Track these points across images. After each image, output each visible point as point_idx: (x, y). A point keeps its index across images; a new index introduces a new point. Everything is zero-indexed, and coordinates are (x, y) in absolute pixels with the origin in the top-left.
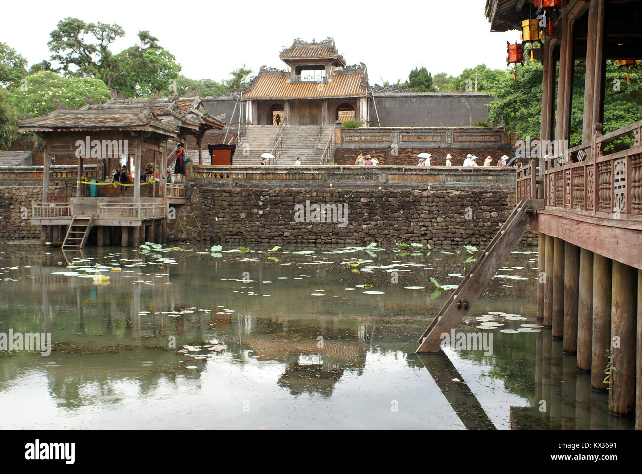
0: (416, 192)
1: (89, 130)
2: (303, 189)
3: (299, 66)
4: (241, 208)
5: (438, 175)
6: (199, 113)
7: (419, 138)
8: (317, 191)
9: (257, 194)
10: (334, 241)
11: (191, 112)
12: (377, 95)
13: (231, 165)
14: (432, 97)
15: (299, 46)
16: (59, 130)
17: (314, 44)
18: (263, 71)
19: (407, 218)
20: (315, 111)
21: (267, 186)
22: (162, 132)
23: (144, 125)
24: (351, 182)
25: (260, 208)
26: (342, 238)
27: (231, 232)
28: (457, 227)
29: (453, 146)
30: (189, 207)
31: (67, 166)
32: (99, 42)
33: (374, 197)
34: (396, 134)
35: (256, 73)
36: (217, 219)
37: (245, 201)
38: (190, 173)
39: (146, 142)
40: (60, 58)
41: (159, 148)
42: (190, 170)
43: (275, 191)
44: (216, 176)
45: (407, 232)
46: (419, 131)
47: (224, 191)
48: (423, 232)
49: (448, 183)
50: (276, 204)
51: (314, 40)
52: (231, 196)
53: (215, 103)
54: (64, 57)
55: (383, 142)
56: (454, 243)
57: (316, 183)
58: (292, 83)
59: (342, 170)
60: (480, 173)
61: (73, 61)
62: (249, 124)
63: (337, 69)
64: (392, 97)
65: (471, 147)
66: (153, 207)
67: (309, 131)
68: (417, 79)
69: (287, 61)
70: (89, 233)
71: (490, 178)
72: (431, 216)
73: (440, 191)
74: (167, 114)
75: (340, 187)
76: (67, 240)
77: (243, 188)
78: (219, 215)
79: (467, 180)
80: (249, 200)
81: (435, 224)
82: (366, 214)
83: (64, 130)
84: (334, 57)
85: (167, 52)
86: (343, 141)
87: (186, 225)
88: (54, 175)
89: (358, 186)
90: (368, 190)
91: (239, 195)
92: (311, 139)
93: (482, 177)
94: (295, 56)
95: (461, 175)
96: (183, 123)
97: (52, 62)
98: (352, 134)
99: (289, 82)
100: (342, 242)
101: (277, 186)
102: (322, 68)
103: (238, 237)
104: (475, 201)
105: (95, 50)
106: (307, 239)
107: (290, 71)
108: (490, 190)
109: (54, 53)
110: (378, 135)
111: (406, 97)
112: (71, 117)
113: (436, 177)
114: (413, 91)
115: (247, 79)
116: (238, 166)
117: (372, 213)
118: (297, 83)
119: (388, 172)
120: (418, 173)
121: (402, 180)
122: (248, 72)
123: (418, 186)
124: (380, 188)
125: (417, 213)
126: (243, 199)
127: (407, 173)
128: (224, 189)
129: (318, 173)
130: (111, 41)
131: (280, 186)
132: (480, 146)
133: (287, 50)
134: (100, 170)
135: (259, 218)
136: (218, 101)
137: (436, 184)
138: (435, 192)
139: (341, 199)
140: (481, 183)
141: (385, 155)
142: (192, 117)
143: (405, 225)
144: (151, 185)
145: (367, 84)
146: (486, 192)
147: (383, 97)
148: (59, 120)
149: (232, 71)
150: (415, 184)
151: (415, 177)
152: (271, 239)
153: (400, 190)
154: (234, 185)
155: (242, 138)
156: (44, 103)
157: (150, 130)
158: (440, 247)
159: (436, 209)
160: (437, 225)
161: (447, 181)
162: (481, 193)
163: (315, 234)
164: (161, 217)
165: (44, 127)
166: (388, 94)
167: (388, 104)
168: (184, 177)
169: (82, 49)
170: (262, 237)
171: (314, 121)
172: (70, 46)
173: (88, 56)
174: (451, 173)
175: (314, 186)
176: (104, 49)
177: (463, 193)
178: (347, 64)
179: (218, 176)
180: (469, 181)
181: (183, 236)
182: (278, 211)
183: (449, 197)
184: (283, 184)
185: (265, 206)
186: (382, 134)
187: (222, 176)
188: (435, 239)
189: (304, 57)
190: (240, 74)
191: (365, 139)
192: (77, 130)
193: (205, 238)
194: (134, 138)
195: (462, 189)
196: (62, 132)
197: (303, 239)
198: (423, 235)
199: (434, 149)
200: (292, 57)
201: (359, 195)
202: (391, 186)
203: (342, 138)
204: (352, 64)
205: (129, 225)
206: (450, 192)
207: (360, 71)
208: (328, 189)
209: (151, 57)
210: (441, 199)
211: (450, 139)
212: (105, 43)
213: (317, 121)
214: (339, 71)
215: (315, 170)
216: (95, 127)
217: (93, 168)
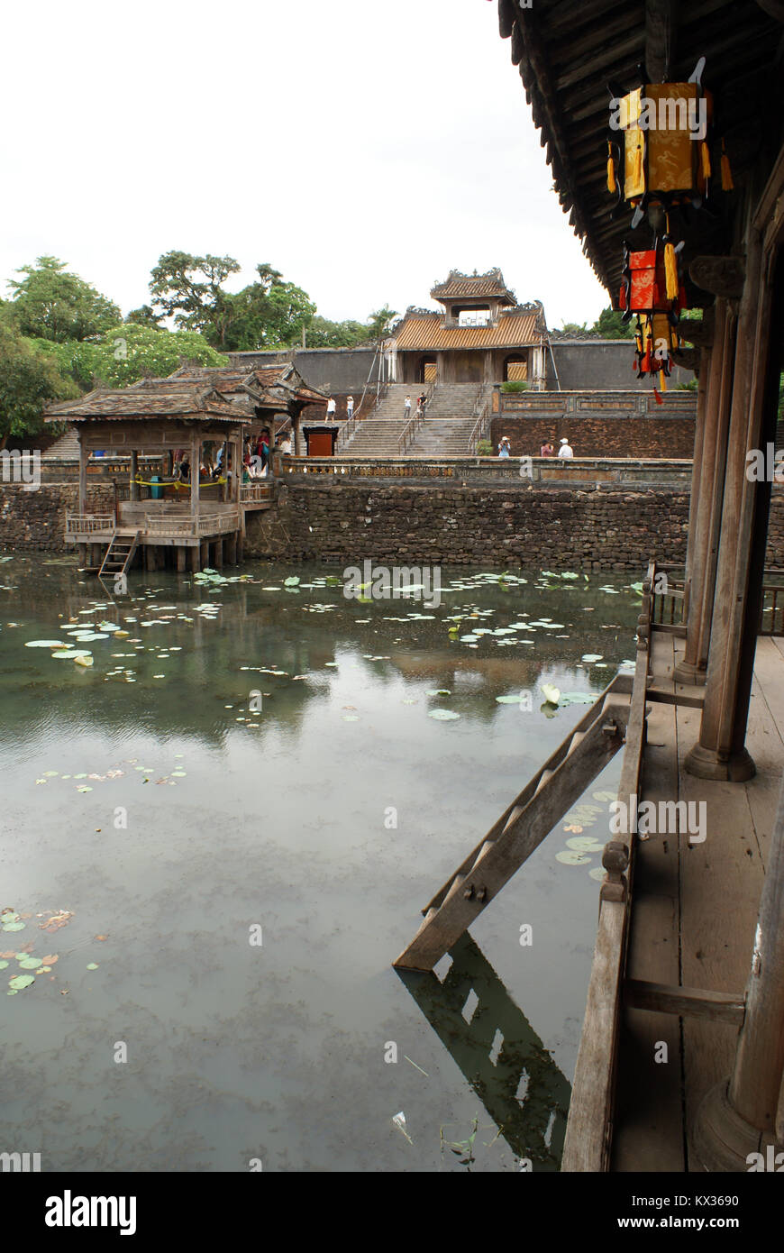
0: (579, 493)
1: (130, 418)
2: (425, 489)
3: (456, 306)
4: (342, 514)
5: (610, 470)
6: (289, 386)
7: (602, 406)
8: (444, 492)
9: (363, 496)
10: (465, 560)
11: (278, 386)
12: (557, 343)
13: (333, 455)
14: (627, 345)
15: (457, 280)
16: (93, 419)
17: (475, 277)
18: (411, 313)
19: (565, 530)
20: (475, 364)
21: (378, 484)
22: (227, 419)
23: (199, 412)
24: (492, 477)
25: (367, 514)
26: (476, 556)
27: (329, 546)
28: (634, 544)
29: (647, 416)
30: (275, 513)
31: (125, 457)
32: (209, 280)
33: (520, 501)
34: (571, 400)
35: (401, 316)
36: (311, 529)
37: (348, 506)
38: (278, 466)
39: (207, 432)
40: (163, 302)
41: (228, 438)
42: (278, 462)
43: (387, 492)
44: (312, 470)
45: (564, 549)
46: (603, 396)
47: (321, 492)
48: (586, 551)
49: (623, 481)
50: (389, 510)
51: (475, 272)
52: (329, 498)
53: (350, 355)
54: (168, 301)
55: (555, 410)
56: (628, 566)
57: (444, 480)
58: (447, 329)
59: (478, 463)
60: (668, 469)
61: (178, 305)
62: (392, 382)
63: (506, 309)
64: (575, 346)
65: (672, 417)
66: (220, 518)
67: (466, 390)
68: (609, 321)
69: (441, 300)
70: (133, 555)
71: (683, 475)
72: (598, 528)
73: (612, 494)
74: (240, 391)
75: (475, 485)
76: (106, 565)
77: (345, 488)
78: (314, 524)
79: (651, 478)
80: (354, 504)
81: (604, 540)
82: (510, 525)
83: (99, 419)
84: (501, 294)
85: (299, 289)
86: (502, 409)
87: (272, 536)
88: (111, 468)
89: (500, 484)
90: (513, 490)
91: (340, 497)
92: (469, 401)
93: (672, 475)
94: (451, 293)
95: (642, 471)
96: (261, 403)
97: (153, 307)
98: (515, 400)
99: (442, 327)
100: (476, 561)
101: (391, 484)
102: (485, 308)
103: (338, 553)
104: (660, 508)
105: (206, 291)
106: (430, 558)
107: (445, 313)
108: (681, 493)
109: (155, 297)
110: (549, 400)
111: (594, 345)
112: (113, 399)
113: (608, 473)
114: (603, 338)
115: (392, 323)
116: (341, 458)
117: (518, 524)
118: (453, 328)
119: (542, 466)
120: (583, 467)
121: (561, 477)
122: (393, 314)
123: (582, 486)
124: (530, 488)
125: (580, 524)
126: (346, 502)
127: (568, 467)
128: (321, 489)
129: (446, 466)
130: (223, 278)
131: (395, 484)
132: (684, 417)
133: (440, 286)
134: (165, 462)
135: (367, 527)
136: (354, 352)
137: (608, 483)
138: (605, 494)
139: (476, 504)
140: (670, 483)
141: (557, 427)
142: (279, 392)
143: (562, 541)
144: (221, 486)
145: (545, 329)
146: (677, 496)
147: (563, 346)
148: (96, 404)
149: (372, 313)
150: (578, 482)
151: (579, 473)
152: (380, 557)
153: (556, 492)
154: (335, 482)
155: (382, 401)
156: (126, 365)
157: (207, 418)
158: (609, 571)
159: (605, 519)
160: (606, 541)
161: (622, 479)
162: (669, 496)
163: (440, 550)
164: (232, 530)
165: (74, 415)
166: (570, 341)
167: (569, 355)
168: (271, 472)
169: (189, 290)
170: (369, 554)
171: (475, 377)
172: (175, 286)
173: (197, 298)
174: (628, 468)
175: (441, 485)
176: (215, 288)
177: (644, 496)
178: (519, 304)
179: (315, 471)
180: (653, 480)
181: (267, 551)
182: (391, 519)
183: (624, 502)
184: (400, 482)
185: (373, 512)
186: (554, 400)
187: (319, 470)
188: (603, 561)
189: (462, 294)
190: (383, 317)
191: (531, 406)
192: (114, 419)
193: (295, 554)
194: (188, 428)
195: (644, 490)
196: (96, 422)
197: (424, 557)
198: (586, 554)
199: (621, 419)
200: (447, 294)
201: (500, 499)
202: (545, 485)
203: (501, 405)
204: (524, 302)
205: (184, 544)
206: (626, 496)
207: (534, 313)
208: (459, 490)
209: (279, 296)
210: (613, 505)
211: (643, 407)
212: (216, 282)
213: (479, 376)
214: (508, 312)
215: (442, 462)
216: (139, 415)
217: (157, 460)
